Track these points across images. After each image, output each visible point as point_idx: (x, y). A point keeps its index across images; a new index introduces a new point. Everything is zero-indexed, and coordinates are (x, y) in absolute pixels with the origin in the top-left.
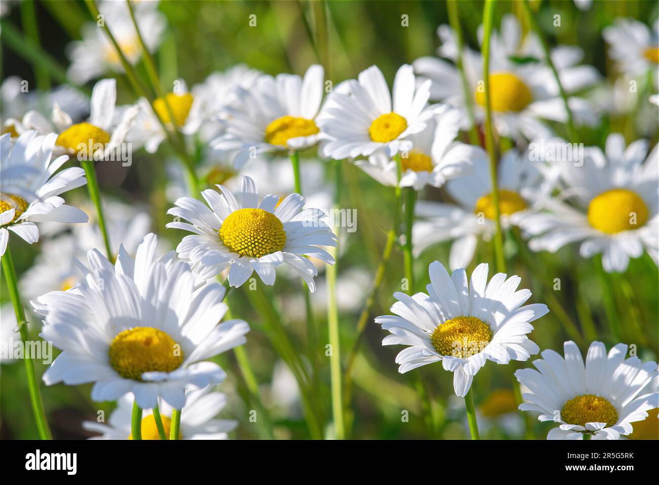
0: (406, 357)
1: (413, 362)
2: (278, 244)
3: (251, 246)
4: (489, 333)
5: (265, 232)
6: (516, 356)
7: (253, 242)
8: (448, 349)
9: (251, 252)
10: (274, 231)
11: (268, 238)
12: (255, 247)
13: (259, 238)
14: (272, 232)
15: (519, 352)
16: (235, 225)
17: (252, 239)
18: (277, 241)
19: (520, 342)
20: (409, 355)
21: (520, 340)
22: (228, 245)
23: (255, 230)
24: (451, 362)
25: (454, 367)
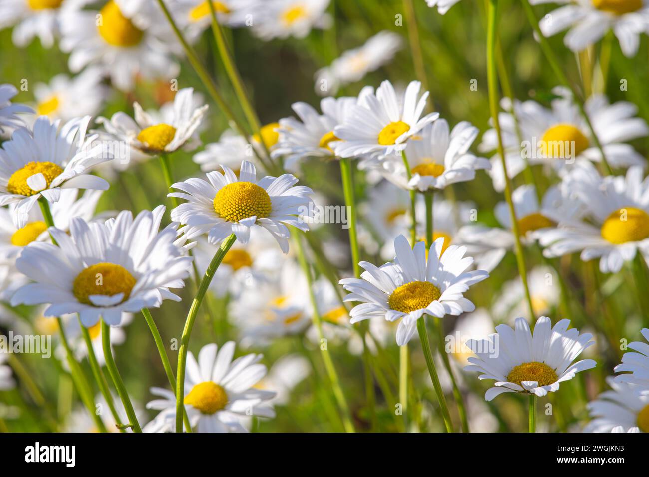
0: (359, 310)
1: (364, 315)
2: (261, 211)
3: (235, 212)
4: (437, 293)
5: (248, 201)
6: (450, 311)
7: (237, 209)
8: (399, 307)
9: (235, 217)
10: (257, 200)
11: (251, 206)
12: (239, 213)
13: (242, 205)
14: (255, 201)
15: (452, 307)
16: (224, 194)
17: (237, 206)
18: (259, 209)
19: (456, 299)
20: (361, 309)
21: (456, 297)
22: (218, 211)
23: (240, 199)
24: (393, 314)
25: (394, 318)
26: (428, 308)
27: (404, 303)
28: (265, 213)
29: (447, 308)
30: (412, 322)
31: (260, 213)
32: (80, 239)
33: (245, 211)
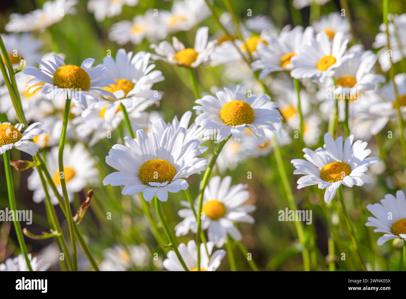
0: (303, 180)
1: (306, 183)
2: (248, 120)
3: (233, 120)
4: (348, 170)
5: (241, 113)
6: (357, 183)
7: (234, 118)
8: (326, 178)
9: (233, 123)
11: (242, 117)
12: (235, 121)
13: (237, 116)
14: (245, 113)
15: (358, 181)
16: (227, 109)
17: (234, 116)
18: (247, 118)
19: (360, 176)
20: (304, 179)
21: (360, 175)
22: (223, 119)
23: (236, 113)
24: (322, 185)
25: (324, 187)
26: (343, 180)
27: (329, 175)
28: (251, 120)
29: (355, 181)
30: (334, 190)
31: (248, 121)
32: (143, 143)
33: (239, 120)
